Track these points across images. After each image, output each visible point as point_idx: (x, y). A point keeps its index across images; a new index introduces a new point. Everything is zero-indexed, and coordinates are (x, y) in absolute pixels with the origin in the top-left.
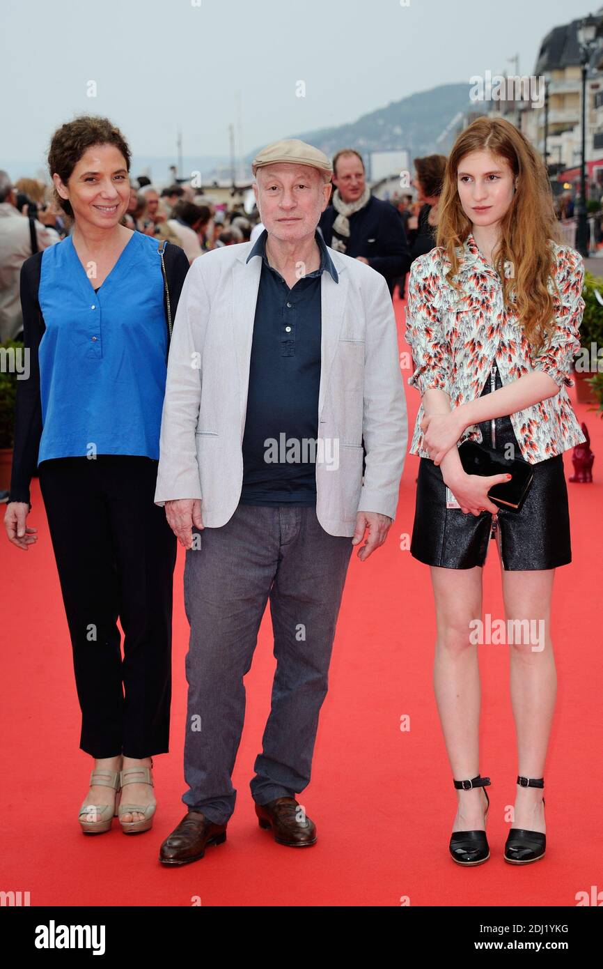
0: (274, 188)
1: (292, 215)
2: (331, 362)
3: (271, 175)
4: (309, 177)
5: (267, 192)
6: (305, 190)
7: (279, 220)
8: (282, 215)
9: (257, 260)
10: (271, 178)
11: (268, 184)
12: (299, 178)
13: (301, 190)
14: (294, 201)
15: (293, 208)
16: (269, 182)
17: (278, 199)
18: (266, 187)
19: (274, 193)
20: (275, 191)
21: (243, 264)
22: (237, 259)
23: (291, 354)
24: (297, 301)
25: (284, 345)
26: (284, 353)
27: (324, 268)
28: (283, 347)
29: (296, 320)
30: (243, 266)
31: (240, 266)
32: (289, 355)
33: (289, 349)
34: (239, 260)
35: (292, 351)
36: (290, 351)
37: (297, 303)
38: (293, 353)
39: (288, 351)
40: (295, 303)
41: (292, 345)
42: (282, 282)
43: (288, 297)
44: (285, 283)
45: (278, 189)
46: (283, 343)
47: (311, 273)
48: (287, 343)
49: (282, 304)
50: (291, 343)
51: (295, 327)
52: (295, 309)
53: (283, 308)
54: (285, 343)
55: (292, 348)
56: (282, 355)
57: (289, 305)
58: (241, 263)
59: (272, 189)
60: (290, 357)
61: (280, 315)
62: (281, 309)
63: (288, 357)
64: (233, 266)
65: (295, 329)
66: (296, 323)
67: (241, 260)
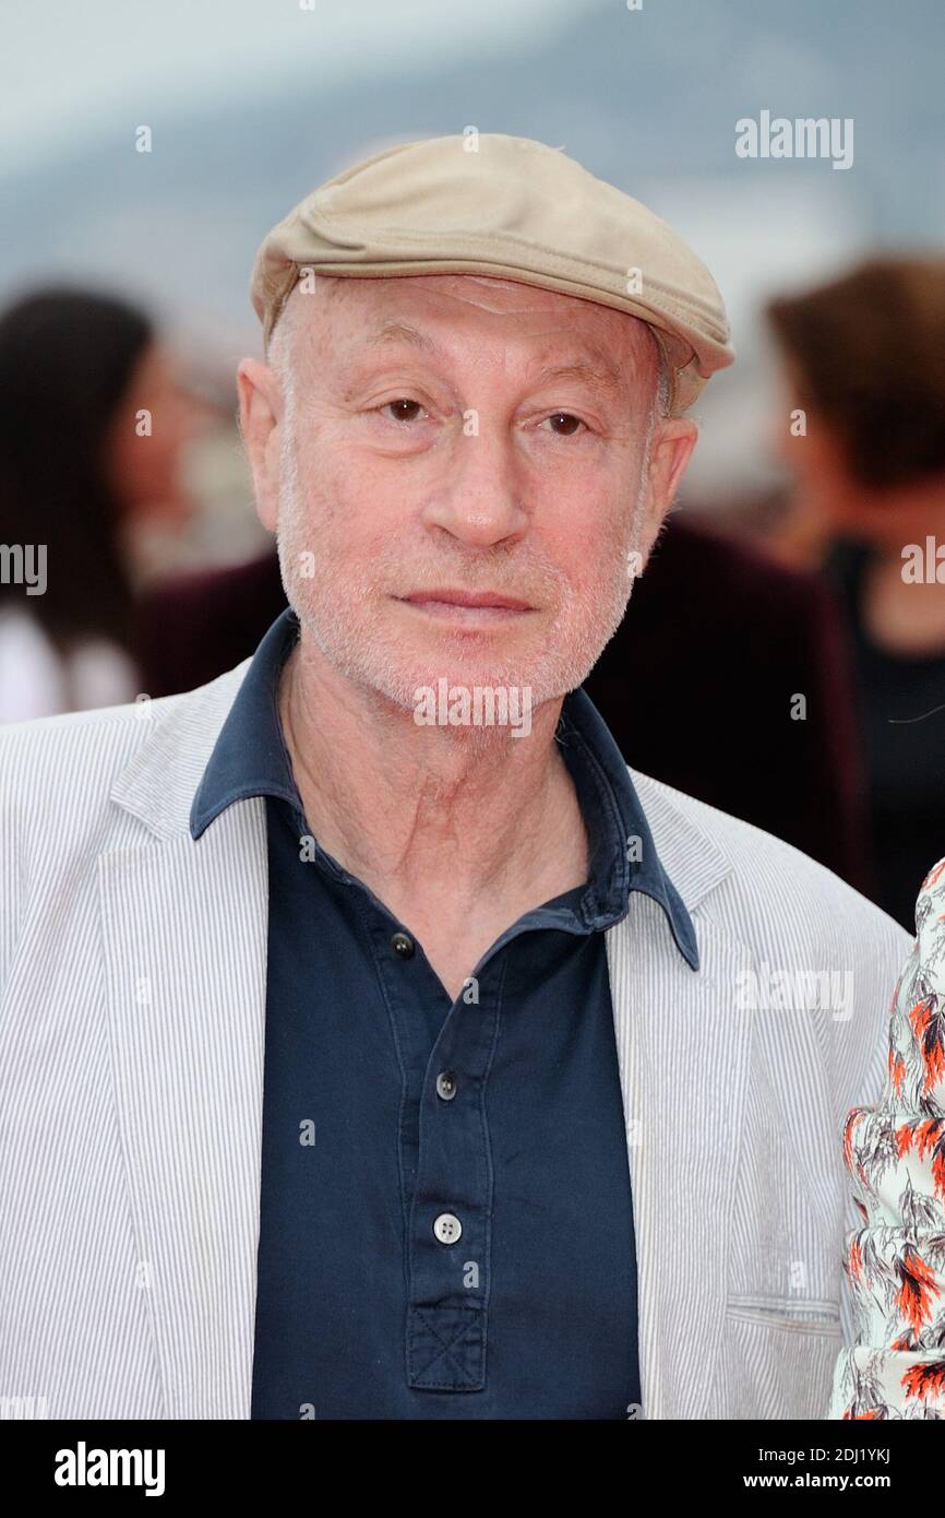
0: (404, 410)
1: (489, 579)
3: (394, 333)
5: (361, 422)
7: (412, 600)
8: (434, 569)
9: (243, 825)
10: (399, 351)
11: (368, 376)
13: (557, 441)
14: (516, 502)
15: (505, 544)
16: (379, 371)
17: (420, 472)
18: (350, 395)
19: (400, 434)
20: (405, 425)
21: (151, 834)
22: (112, 802)
23: (468, 1381)
24: (489, 1066)
25: (428, 1321)
26: (424, 1369)
27: (627, 879)
28: (421, 1335)
29: (491, 1179)
30: (154, 841)
31: (138, 841)
32: (454, 1386)
33: (454, 1348)
34: (123, 811)
35: (474, 1362)
36: (462, 1358)
37: (487, 1075)
38: (480, 1372)
39: (451, 1359)
40: (477, 1079)
41: (476, 1324)
42: (400, 951)
43: (440, 1043)
44: (414, 952)
45: (431, 416)
46: (419, 1310)
47: (548, 905)
48: (443, 1311)
49: (405, 1085)
50: (470, 1313)
51: (486, 1216)
52: (480, 1110)
53: (417, 1103)
54: (431, 1311)
55: (473, 1343)
56: (413, 1381)
57: (442, 1088)
58: (138, 824)
59: (388, 411)
60: (459, 1392)
61: (400, 1144)
62: (401, 1111)
63: (450, 1392)
64: (96, 842)
65: (489, 1228)
66: (491, 1193)
67: (140, 808)
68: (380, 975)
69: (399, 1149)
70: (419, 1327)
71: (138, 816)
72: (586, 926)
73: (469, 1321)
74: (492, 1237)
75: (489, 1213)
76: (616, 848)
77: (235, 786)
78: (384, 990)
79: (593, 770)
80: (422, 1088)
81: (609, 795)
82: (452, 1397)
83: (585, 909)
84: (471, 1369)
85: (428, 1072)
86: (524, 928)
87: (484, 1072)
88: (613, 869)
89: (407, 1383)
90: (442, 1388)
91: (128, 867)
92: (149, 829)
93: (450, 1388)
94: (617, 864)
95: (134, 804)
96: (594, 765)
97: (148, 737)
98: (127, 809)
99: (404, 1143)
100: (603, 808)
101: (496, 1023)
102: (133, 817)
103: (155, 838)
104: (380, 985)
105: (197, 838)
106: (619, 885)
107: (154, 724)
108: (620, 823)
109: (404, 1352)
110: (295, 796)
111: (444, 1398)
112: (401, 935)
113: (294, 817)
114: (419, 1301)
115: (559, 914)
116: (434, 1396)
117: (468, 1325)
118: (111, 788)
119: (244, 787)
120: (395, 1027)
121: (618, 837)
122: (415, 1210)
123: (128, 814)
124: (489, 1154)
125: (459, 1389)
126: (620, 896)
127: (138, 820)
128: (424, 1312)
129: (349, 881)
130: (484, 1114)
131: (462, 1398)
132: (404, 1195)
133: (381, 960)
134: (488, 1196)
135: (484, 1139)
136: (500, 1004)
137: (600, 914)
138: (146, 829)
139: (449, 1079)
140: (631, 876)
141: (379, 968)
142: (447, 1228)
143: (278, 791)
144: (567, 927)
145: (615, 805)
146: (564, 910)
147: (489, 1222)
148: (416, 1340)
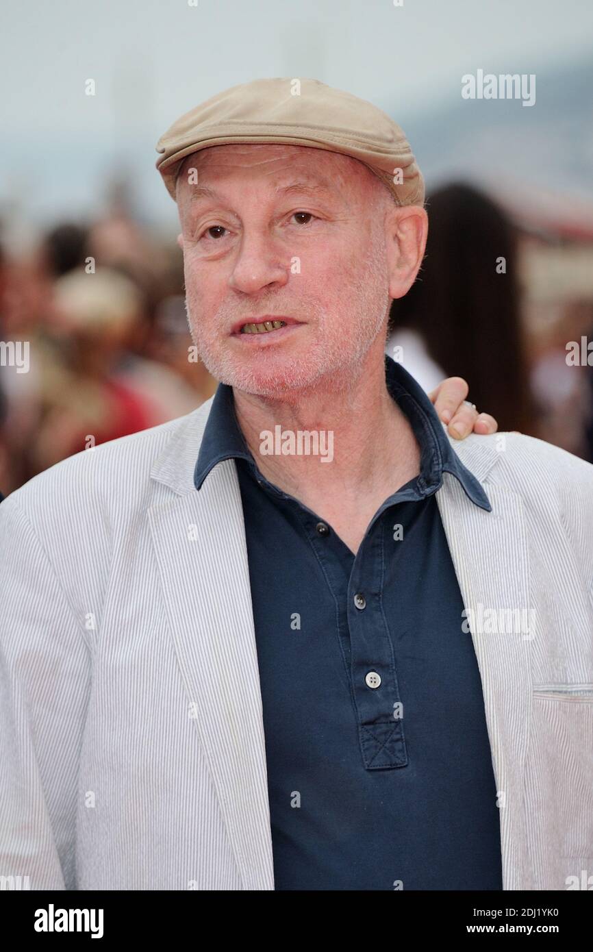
0: (216, 232)
1: (265, 308)
2: (521, 763)
3: (202, 194)
4: (324, 184)
5: (198, 246)
6: (311, 228)
10: (203, 203)
11: (196, 220)
12: (287, 190)
13: (302, 229)
16: (199, 216)
18: (193, 233)
19: (216, 245)
20: (221, 240)
21: (175, 493)
22: (152, 479)
23: (398, 761)
24: (382, 586)
25: (371, 732)
26: (373, 758)
27: (441, 466)
28: (368, 740)
29: (392, 649)
30: (177, 497)
31: (167, 499)
32: (391, 765)
33: (387, 745)
34: (159, 483)
35: (400, 751)
36: (393, 750)
37: (381, 591)
38: (404, 756)
39: (388, 751)
40: (376, 595)
41: (397, 730)
42: (322, 533)
43: (352, 578)
44: (329, 532)
45: (231, 232)
46: (365, 726)
47: (400, 491)
48: (377, 725)
49: (337, 604)
50: (393, 725)
51: (393, 669)
52: (380, 611)
53: (346, 613)
54: (371, 727)
55: (398, 740)
56: (368, 766)
57: (358, 603)
58: (167, 488)
59: (208, 235)
60: (394, 768)
61: (339, 637)
62: (337, 619)
63: (389, 769)
64: (146, 501)
65: (395, 676)
66: (393, 657)
67: (167, 480)
68: (313, 547)
69: (340, 640)
70: (366, 737)
71: (167, 485)
72: (421, 495)
73: (393, 729)
74: (398, 681)
75: (394, 668)
76: (433, 450)
77: (215, 456)
78: (317, 555)
79: (418, 411)
80: (346, 605)
81: (427, 423)
82: (391, 771)
83: (419, 486)
84: (399, 755)
85: (348, 594)
86: (387, 506)
87: (380, 590)
88: (432, 461)
89: (364, 767)
90: (384, 767)
91: (164, 513)
92: (174, 491)
93: (388, 767)
94: (434, 459)
95: (163, 479)
96: (418, 409)
97: (168, 441)
98: (160, 482)
99: (342, 636)
100: (424, 430)
101: (382, 562)
102: (164, 485)
103: (178, 495)
104: (314, 553)
105: (199, 488)
106: (436, 469)
107: (171, 434)
108: (435, 436)
109: (360, 750)
110: (249, 457)
111: (387, 773)
112: (321, 524)
113: (251, 467)
114: (364, 722)
115: (405, 493)
116: (381, 773)
117: (393, 731)
118: (150, 471)
119: (219, 456)
120: (326, 575)
121: (433, 444)
122: (354, 672)
123: (161, 485)
124: (389, 636)
125: (394, 767)
126: (437, 475)
127: (167, 487)
128: (367, 727)
129: (287, 497)
130: (383, 614)
131: (398, 771)
132: (346, 665)
133: (313, 539)
134: (392, 659)
135: (385, 627)
136: (383, 551)
137: (428, 487)
138: (172, 492)
139: (360, 598)
140: (443, 464)
141: (312, 544)
142: (373, 680)
143: (239, 455)
144: (410, 499)
145: (431, 427)
146: (408, 490)
147: (395, 672)
148: (366, 743)
